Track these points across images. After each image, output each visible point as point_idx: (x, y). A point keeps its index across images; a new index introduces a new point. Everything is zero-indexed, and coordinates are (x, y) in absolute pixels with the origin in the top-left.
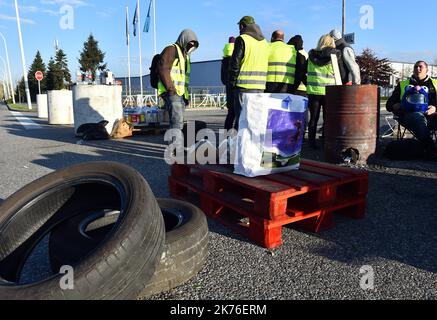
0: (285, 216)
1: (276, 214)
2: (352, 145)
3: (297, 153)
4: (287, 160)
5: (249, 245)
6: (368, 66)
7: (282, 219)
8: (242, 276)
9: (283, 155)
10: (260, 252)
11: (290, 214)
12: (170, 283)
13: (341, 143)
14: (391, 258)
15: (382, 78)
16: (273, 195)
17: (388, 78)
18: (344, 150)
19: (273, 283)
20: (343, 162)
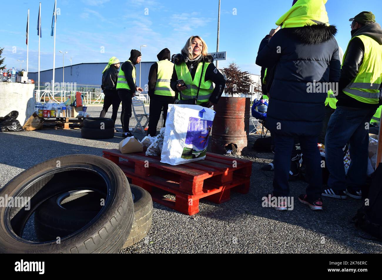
0: (202, 192)
1: (196, 191)
2: (232, 141)
3: (205, 149)
4: (199, 154)
5: (175, 213)
6: (233, 77)
7: (200, 195)
8: (179, 234)
9: (197, 149)
10: (185, 218)
11: (205, 191)
12: (134, 240)
13: (225, 139)
14: (271, 219)
15: (243, 86)
16: (195, 177)
17: (248, 86)
18: (227, 145)
19: (200, 236)
20: (226, 153)
